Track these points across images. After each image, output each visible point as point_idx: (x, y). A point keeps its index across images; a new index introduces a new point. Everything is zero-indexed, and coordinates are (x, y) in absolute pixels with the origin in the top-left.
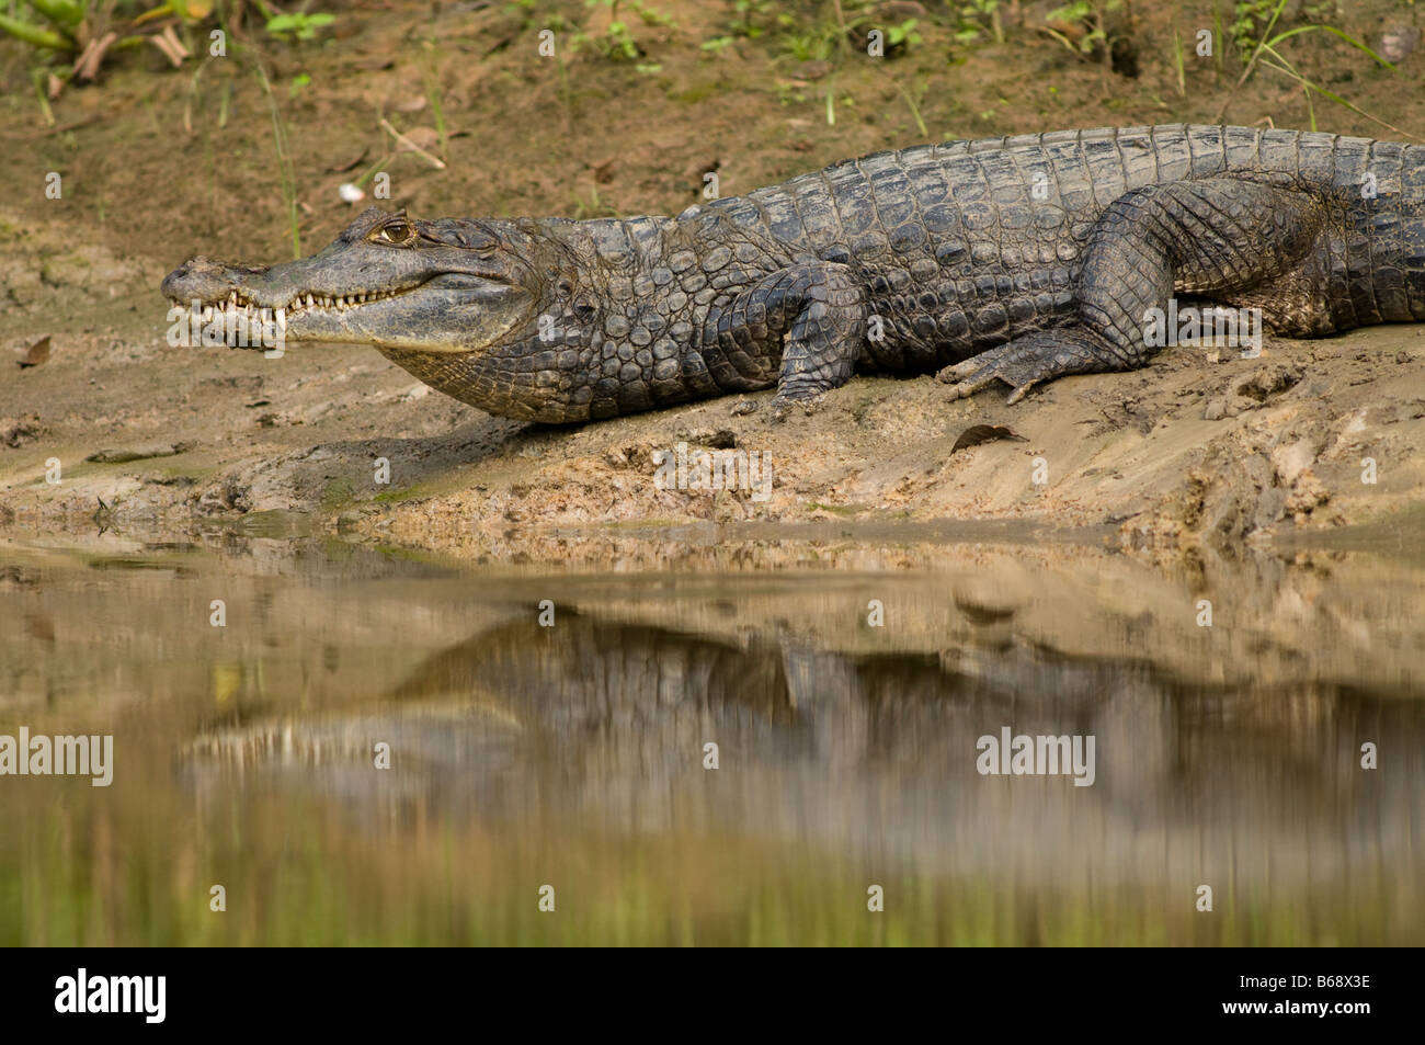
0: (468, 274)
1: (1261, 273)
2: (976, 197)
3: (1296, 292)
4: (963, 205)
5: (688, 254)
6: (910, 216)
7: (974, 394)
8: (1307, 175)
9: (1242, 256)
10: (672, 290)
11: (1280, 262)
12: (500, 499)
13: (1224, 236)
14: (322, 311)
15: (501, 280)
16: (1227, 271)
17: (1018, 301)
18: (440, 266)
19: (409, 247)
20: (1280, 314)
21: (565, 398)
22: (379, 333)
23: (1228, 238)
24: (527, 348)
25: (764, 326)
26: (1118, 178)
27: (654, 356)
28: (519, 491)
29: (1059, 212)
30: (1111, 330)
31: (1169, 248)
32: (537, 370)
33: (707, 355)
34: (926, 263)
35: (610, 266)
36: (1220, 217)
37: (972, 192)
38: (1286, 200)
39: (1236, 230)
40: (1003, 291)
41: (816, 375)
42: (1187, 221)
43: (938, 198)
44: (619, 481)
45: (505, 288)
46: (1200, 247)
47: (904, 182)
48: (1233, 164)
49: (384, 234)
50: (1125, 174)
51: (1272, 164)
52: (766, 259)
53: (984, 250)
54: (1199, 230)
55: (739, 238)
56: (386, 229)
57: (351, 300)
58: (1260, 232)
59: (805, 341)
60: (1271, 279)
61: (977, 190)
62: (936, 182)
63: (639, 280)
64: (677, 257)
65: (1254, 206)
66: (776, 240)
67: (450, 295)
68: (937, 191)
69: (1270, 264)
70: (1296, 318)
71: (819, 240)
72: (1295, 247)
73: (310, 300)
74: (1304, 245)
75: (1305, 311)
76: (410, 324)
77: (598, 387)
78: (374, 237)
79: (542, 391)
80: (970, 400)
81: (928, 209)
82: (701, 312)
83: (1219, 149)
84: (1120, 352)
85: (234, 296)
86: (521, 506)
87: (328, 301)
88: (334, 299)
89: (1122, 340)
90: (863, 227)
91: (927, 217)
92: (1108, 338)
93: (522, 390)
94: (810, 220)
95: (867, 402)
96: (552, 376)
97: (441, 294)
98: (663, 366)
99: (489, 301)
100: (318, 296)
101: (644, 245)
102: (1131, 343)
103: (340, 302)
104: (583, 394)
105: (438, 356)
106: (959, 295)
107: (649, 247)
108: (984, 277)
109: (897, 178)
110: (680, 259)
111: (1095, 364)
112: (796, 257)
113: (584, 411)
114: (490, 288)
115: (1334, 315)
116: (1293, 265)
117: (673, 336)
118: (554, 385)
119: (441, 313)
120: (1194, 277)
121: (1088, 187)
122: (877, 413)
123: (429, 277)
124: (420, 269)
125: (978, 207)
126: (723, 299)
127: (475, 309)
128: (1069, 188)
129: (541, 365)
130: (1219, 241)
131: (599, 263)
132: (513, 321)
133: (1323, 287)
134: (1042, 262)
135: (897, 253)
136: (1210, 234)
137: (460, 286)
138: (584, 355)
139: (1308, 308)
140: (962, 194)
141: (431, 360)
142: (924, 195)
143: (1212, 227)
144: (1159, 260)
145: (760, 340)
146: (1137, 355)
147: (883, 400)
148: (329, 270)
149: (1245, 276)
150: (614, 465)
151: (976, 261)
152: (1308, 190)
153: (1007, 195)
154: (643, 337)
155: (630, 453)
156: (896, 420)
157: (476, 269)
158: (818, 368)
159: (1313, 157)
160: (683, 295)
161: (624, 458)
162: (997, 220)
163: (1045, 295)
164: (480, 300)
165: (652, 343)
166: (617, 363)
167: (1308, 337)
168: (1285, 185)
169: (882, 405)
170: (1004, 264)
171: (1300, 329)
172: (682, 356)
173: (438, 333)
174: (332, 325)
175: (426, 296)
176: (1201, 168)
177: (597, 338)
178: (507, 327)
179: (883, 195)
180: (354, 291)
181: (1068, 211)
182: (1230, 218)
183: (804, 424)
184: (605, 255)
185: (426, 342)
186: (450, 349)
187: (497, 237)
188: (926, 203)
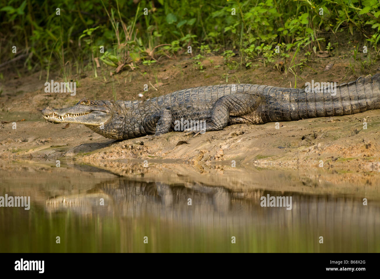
0: (98, 111)
1: (248, 111)
2: (195, 97)
3: (255, 115)
4: (192, 98)
5: (142, 108)
6: (183, 100)
7: (189, 135)
8: (258, 93)
9: (243, 108)
10: (139, 114)
11: (251, 109)
12: (102, 154)
13: (240, 105)
14: (71, 117)
15: (105, 112)
16: (240, 111)
17: (201, 117)
18: (93, 109)
19: (89, 105)
20: (252, 119)
21: (118, 134)
22: (81, 121)
23: (241, 105)
24: (110, 124)
25: (153, 121)
26: (223, 93)
27: (134, 127)
28: (105, 153)
29: (210, 99)
30: (216, 123)
31: (229, 107)
32: (112, 129)
33: (144, 127)
34: (184, 109)
35: (128, 109)
36: (239, 101)
37: (194, 96)
38: (253, 98)
39: (242, 103)
40: (198, 114)
41: (162, 131)
42: (233, 102)
43: (188, 97)
44: (123, 151)
45: (105, 114)
46: (235, 107)
47: (183, 94)
48: (245, 91)
49: (84, 103)
50: (224, 93)
51: (252, 91)
52: (156, 108)
53: (195, 106)
54: (235, 104)
55: (151, 104)
56: (84, 102)
57: (76, 115)
58: (247, 104)
59: (159, 125)
60: (250, 113)
61: (195, 95)
62: (189, 94)
63: (133, 112)
64: (141, 108)
65: (246, 99)
66: (158, 105)
67: (95, 115)
68: (188, 96)
69: (249, 110)
70: (255, 120)
71: (166, 105)
72: (254, 107)
73: (68, 115)
74: (256, 106)
75: (257, 119)
76: (87, 120)
77: (124, 133)
78: (82, 103)
79: (113, 133)
80: (188, 136)
81: (186, 99)
82: (143, 118)
83: (243, 88)
84: (217, 127)
85: (53, 114)
86: (105, 156)
87: (72, 115)
88: (73, 115)
89: (218, 125)
90: (174, 102)
91: (186, 100)
92: (215, 124)
93: (109, 133)
94: (165, 101)
95: (169, 136)
96: (115, 130)
97: (93, 114)
98: (136, 129)
99: (102, 116)
100: (70, 114)
101: (135, 106)
102: (219, 125)
103: (74, 116)
104: (122, 134)
105: (94, 126)
106: (190, 115)
107: (136, 106)
108: (195, 111)
109: (182, 93)
110: (141, 109)
111: (212, 129)
112: (162, 108)
113: (121, 137)
114: (102, 113)
115: (263, 120)
116: (255, 110)
117: (138, 123)
118: (115, 132)
119: (93, 118)
120: (234, 113)
121: (216, 95)
122: (170, 139)
123: (92, 111)
124: (89, 110)
125: (195, 98)
126: (147, 116)
127: (100, 117)
128: (213, 95)
129: (112, 128)
130: (239, 106)
131: (126, 109)
132: (107, 120)
133: (260, 114)
134: (206, 109)
135: (179, 107)
136: (237, 104)
137: (97, 113)
138: (121, 126)
139: (258, 118)
140: (192, 96)
141: (92, 127)
142: (186, 96)
143: (238, 103)
144: (226, 110)
145: (153, 124)
146: (221, 127)
147: (172, 136)
148: (72, 109)
149: (244, 112)
150: (123, 148)
151: (193, 109)
152: (258, 96)
153: (201, 96)
154: (132, 123)
155: (126, 146)
156: (174, 140)
157: (100, 110)
158: (162, 130)
159: (260, 89)
160: (140, 115)
161: (125, 147)
162: (198, 101)
163: (206, 115)
164: (101, 116)
165: (134, 124)
166: (127, 128)
167: (258, 124)
168: (254, 95)
169: (172, 137)
170: (198, 109)
171: (256, 123)
172: (140, 127)
173: (93, 122)
174: (72, 120)
175: (91, 114)
176: (239, 91)
177: (124, 123)
178: (106, 121)
179: (179, 96)
180: (77, 113)
181: (212, 99)
182: (241, 101)
183: (156, 140)
184: (127, 107)
185: (90, 123)
186: (95, 125)
187: (106, 104)
188: (186, 98)
